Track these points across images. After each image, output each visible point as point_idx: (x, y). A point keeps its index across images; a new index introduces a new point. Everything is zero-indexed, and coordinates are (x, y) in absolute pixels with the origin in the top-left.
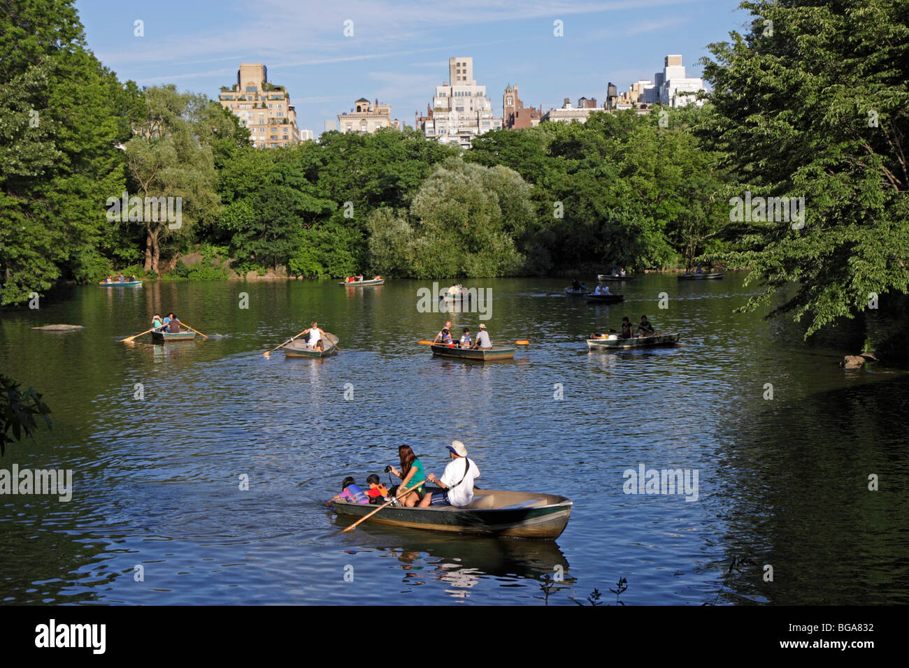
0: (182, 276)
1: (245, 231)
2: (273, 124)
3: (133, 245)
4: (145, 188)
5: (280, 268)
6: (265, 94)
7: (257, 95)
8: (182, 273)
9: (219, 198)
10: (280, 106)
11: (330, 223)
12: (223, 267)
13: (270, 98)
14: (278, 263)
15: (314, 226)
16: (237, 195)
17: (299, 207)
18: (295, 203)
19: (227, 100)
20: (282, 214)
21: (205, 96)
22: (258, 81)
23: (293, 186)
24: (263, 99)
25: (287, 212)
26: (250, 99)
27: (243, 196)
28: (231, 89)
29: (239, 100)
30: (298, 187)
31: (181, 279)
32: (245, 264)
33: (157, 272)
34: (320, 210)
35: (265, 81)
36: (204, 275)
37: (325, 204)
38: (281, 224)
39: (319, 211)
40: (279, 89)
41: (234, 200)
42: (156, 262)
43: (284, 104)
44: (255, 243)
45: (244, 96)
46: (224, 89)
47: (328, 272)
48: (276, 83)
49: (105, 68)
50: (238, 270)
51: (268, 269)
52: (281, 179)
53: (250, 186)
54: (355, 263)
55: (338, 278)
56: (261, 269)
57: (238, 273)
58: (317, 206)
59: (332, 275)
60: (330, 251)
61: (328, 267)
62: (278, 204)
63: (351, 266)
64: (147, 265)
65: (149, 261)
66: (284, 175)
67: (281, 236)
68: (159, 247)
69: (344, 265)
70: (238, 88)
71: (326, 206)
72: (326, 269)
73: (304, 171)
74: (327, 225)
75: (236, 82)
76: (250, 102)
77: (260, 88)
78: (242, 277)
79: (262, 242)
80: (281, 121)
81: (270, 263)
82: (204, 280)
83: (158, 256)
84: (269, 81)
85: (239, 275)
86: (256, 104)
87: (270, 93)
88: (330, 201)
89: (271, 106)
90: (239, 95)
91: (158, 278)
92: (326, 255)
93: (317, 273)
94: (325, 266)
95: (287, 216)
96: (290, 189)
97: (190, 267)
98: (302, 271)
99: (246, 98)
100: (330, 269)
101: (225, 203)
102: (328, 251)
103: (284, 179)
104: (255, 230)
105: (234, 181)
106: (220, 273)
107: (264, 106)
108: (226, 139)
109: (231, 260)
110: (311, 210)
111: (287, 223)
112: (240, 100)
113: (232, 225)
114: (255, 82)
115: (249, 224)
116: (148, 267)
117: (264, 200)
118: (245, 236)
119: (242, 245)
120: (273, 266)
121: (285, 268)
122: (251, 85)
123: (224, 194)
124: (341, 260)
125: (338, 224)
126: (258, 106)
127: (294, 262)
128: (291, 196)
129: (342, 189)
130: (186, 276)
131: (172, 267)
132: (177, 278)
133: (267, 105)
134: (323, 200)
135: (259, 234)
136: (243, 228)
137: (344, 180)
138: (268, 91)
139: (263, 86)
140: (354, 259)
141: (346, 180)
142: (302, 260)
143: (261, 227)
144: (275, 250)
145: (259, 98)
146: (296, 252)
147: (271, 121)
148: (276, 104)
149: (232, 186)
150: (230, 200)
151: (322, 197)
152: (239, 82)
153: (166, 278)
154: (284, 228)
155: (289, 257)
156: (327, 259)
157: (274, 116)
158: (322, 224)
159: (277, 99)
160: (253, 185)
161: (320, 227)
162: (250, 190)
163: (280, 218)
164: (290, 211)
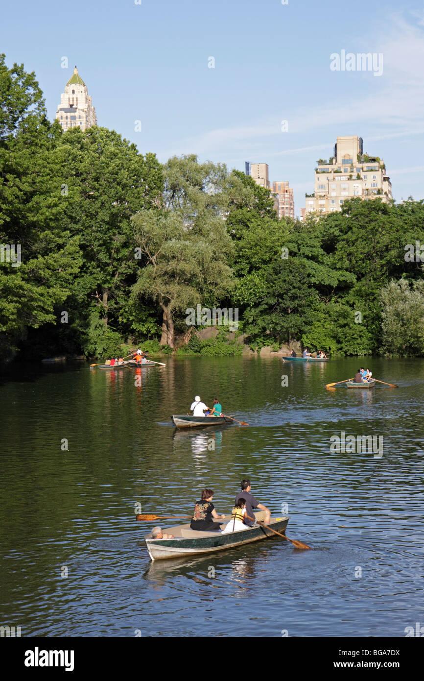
0: (196, 351)
1: (256, 305)
2: (367, 195)
3: (150, 319)
4: (154, 261)
5: (294, 344)
6: (360, 166)
7: (352, 167)
8: (196, 348)
9: (231, 271)
10: (374, 177)
11: (351, 297)
12: (237, 342)
13: (365, 169)
14: (293, 338)
15: (333, 299)
16: (253, 268)
17: (313, 280)
18: (309, 275)
19: (324, 172)
20: (294, 288)
21: (224, 166)
22: (354, 153)
23: (308, 257)
24: (358, 170)
25: (299, 284)
26: (346, 171)
27: (258, 269)
28: (328, 162)
29: (334, 172)
30: (313, 258)
31: (195, 354)
32: (259, 340)
33: (172, 346)
34: (337, 282)
35: (361, 153)
36: (217, 350)
37: (342, 276)
38: (294, 298)
39: (335, 284)
40: (374, 160)
41: (249, 272)
42: (171, 337)
43: (378, 175)
44: (268, 317)
45: (340, 168)
46: (321, 162)
47: (341, 349)
48: (372, 155)
49: (124, 140)
50: (252, 345)
51: (282, 345)
52: (296, 250)
53: (264, 258)
54: (371, 339)
55: (351, 355)
56: (276, 345)
57: (252, 349)
58: (333, 278)
59: (345, 352)
60: (344, 326)
61: (341, 343)
62: (290, 277)
63: (366, 342)
64: (162, 339)
65: (164, 335)
66: (299, 245)
67: (295, 311)
68: (174, 322)
69: (359, 341)
70: (334, 161)
71: (342, 279)
72: (339, 346)
73: (322, 241)
74: (346, 299)
75: (333, 155)
76: (346, 174)
77: (355, 160)
78: (256, 353)
79: (274, 317)
80: (376, 192)
81: (284, 339)
82: (217, 356)
83: (172, 331)
84: (364, 153)
85: (253, 350)
86: (351, 176)
87: (365, 165)
88: (348, 273)
89: (365, 177)
90: (335, 167)
91: (173, 353)
92: (340, 330)
93: (330, 349)
94: (339, 342)
95: (300, 289)
96: (305, 260)
97: (203, 342)
98: (315, 347)
99: (342, 170)
100: (343, 345)
101: (240, 276)
102: (341, 326)
103: (299, 250)
104: (267, 304)
105: (248, 252)
106: (233, 348)
107: (359, 177)
108: (245, 210)
109: (246, 335)
110: (327, 283)
111: (300, 297)
112: (336, 172)
113: (243, 299)
114: (351, 154)
115: (260, 298)
116: (163, 341)
117: (276, 272)
118: (258, 310)
119: (254, 320)
120: (287, 341)
121: (299, 344)
122: (347, 158)
123: (238, 267)
124: (355, 336)
125: (358, 298)
126: (354, 177)
127: (307, 338)
128: (304, 267)
129: (361, 259)
130: (199, 352)
131: (187, 341)
132: (191, 353)
133: (362, 176)
134: (341, 272)
135: (271, 309)
136: (255, 303)
137: (364, 251)
138: (363, 162)
139: (359, 158)
140: (370, 335)
141: (366, 251)
142: (316, 336)
143: (273, 301)
144: (286, 325)
145: (355, 169)
146: (309, 327)
147: (366, 192)
148: (370, 175)
149: (248, 258)
150: (245, 272)
151: (340, 269)
152: (336, 155)
153: (180, 353)
154: (296, 302)
155: (302, 332)
156: (340, 335)
157: (369, 186)
158: (341, 297)
159: (372, 170)
160: (266, 257)
161: (339, 300)
162: (265, 262)
163: (292, 292)
164: (303, 284)
